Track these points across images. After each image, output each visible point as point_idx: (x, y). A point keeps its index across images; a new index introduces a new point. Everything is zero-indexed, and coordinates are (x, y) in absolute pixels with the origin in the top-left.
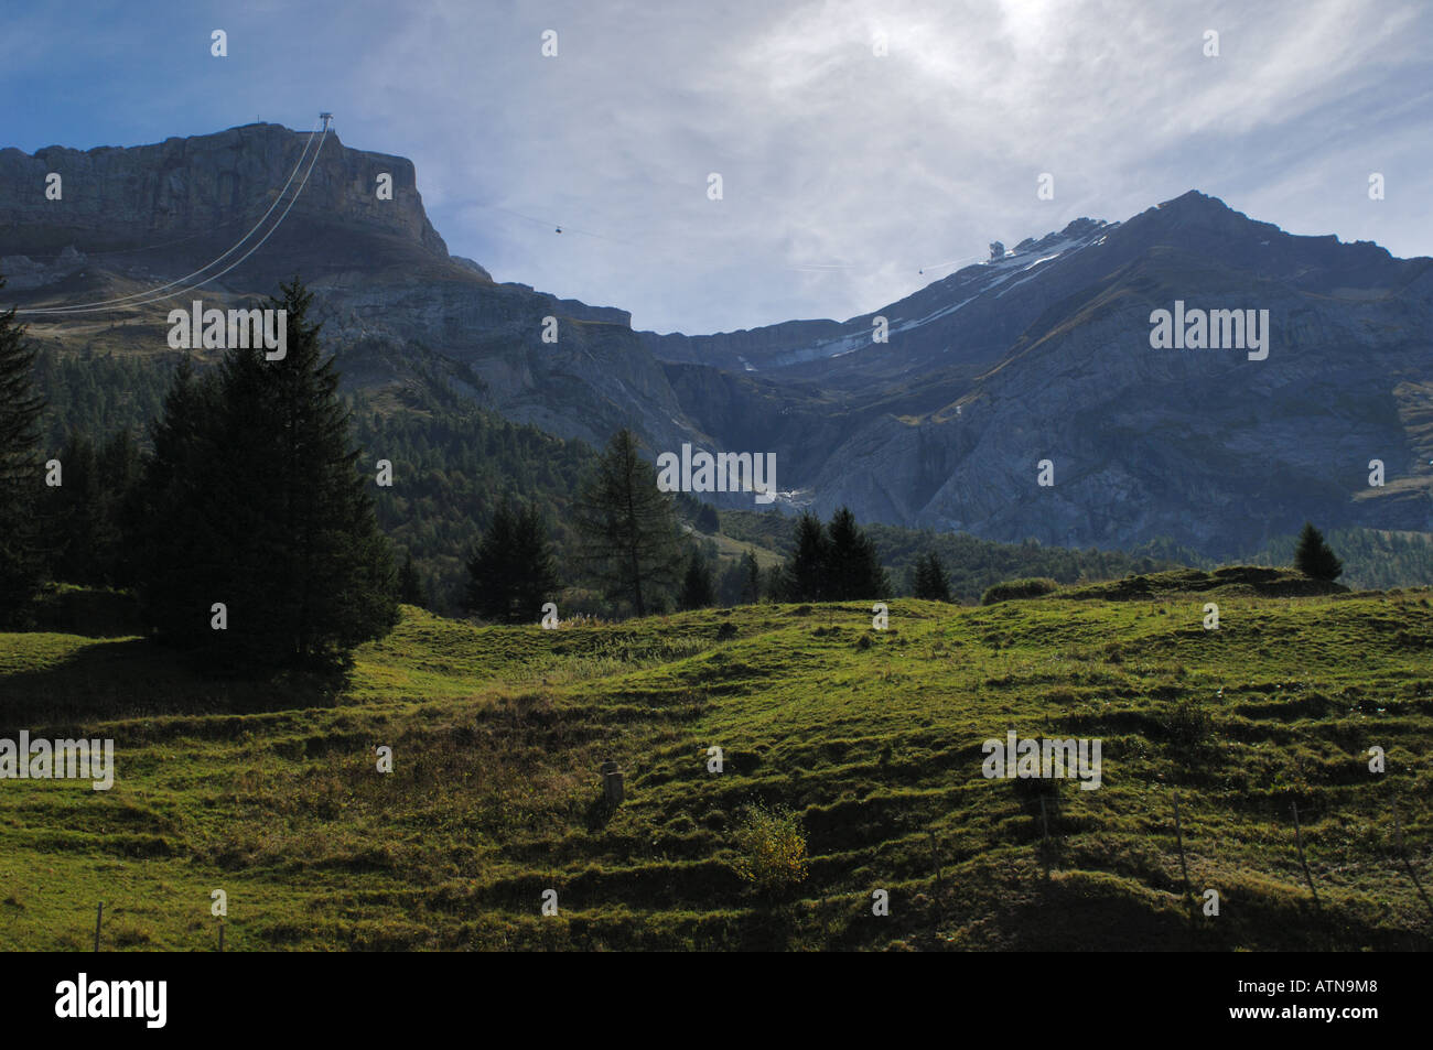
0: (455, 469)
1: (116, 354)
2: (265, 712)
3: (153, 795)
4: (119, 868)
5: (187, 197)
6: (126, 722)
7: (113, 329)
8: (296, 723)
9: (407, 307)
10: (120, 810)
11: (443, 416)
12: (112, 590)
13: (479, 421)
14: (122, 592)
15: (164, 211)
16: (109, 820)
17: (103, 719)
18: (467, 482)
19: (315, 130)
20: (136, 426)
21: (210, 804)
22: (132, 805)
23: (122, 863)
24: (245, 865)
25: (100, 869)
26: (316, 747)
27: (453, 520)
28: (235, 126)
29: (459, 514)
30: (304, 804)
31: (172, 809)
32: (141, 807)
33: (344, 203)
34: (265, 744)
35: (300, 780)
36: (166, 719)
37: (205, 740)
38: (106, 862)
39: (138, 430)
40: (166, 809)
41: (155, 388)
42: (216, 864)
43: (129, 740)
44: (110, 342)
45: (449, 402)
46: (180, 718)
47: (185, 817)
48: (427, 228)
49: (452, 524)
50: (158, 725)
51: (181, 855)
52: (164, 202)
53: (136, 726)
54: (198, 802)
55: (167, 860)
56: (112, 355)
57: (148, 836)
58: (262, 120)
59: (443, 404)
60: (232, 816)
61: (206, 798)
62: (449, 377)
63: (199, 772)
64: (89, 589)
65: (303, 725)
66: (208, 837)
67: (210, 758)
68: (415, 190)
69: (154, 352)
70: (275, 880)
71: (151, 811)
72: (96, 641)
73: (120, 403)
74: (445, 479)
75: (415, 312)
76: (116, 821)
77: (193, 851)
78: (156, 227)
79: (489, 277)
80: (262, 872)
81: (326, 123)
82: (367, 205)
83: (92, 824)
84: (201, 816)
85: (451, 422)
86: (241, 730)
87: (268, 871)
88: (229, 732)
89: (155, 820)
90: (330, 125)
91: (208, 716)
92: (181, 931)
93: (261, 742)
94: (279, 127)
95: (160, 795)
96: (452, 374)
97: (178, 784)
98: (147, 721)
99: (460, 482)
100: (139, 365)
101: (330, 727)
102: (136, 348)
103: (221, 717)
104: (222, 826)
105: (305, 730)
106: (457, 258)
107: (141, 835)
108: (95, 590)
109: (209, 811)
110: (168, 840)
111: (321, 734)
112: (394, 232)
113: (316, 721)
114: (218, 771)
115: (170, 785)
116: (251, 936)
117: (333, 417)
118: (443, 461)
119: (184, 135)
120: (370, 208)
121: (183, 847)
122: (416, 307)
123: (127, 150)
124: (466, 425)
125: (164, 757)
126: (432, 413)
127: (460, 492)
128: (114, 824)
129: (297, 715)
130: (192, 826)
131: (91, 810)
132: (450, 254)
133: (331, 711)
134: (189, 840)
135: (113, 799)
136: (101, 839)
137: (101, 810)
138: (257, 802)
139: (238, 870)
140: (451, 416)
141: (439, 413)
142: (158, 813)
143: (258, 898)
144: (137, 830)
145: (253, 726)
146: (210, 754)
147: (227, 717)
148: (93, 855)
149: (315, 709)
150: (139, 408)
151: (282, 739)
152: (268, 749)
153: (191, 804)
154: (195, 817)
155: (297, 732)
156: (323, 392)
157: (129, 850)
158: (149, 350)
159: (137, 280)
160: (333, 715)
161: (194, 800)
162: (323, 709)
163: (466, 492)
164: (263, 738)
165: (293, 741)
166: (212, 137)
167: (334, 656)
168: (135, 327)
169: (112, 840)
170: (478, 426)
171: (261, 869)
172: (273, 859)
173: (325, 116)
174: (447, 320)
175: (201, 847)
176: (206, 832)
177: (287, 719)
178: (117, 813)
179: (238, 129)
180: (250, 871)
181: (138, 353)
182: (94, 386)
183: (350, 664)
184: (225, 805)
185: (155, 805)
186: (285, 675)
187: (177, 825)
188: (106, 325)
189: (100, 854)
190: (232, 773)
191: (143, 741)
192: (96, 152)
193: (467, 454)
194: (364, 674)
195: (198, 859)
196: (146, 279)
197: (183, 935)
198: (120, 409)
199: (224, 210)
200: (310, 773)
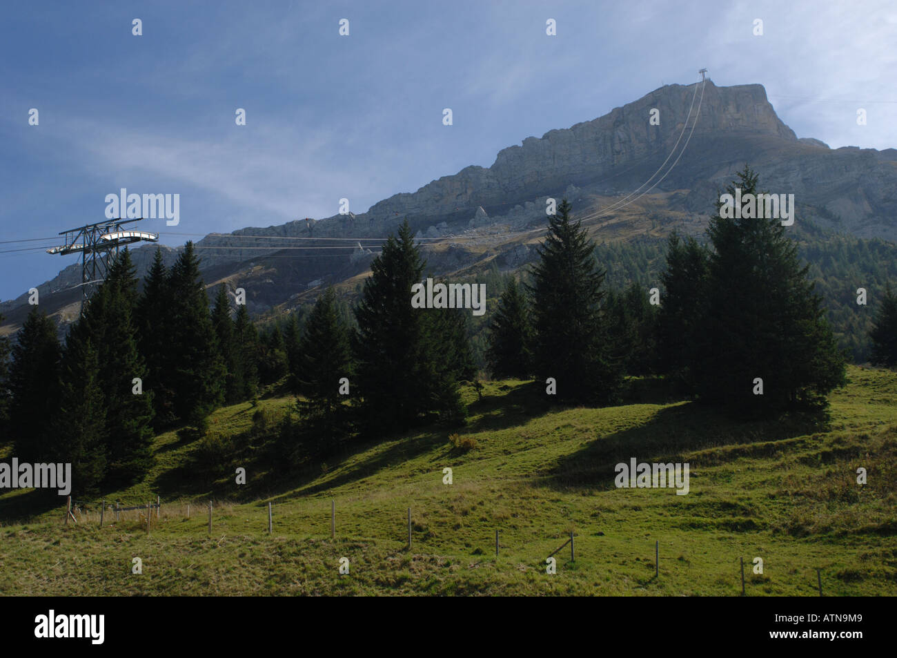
0: (831, 275)
1: (607, 242)
2: (786, 438)
3: (736, 494)
4: (730, 538)
5: (630, 141)
6: (706, 451)
7: (603, 228)
8: (808, 443)
9: (777, 178)
10: (720, 503)
11: (814, 243)
12: (655, 377)
13: (840, 242)
14: (661, 377)
15: (618, 153)
16: (715, 510)
17: (692, 450)
18: (840, 283)
19: (698, 81)
20: (626, 281)
21: (773, 497)
22: (727, 501)
23: (731, 535)
24: (808, 533)
25: (720, 539)
26: (827, 458)
27: (834, 309)
28: (649, 92)
29: (839, 304)
30: (833, 495)
31: (751, 501)
32: (732, 501)
33: (724, 122)
34: (792, 458)
35: (823, 479)
36: (729, 448)
37: (755, 458)
38: (722, 535)
39: (628, 284)
40: (746, 501)
41: (632, 258)
42: (789, 534)
43: (710, 462)
44: (602, 236)
45: (816, 233)
46: (737, 446)
47: (760, 505)
48: (780, 125)
49: (835, 312)
50: (724, 451)
51: (765, 529)
52: (617, 147)
53: (712, 453)
54: (764, 496)
55: (758, 533)
56: (605, 243)
57: (742, 518)
58: (665, 84)
59: (813, 235)
60: (788, 504)
61: (769, 494)
62: (813, 217)
63: (758, 478)
64: (642, 377)
65: (814, 444)
66: (778, 517)
67: (761, 469)
68: (768, 102)
69: (628, 237)
70: (831, 542)
71: (739, 503)
72: (666, 406)
73: (614, 270)
74: (824, 283)
75: (782, 180)
76: (720, 510)
77: (771, 527)
78: (615, 163)
79: (827, 146)
80: (821, 538)
81: (704, 76)
82: (739, 119)
83: (706, 512)
84: (769, 505)
85: (820, 246)
86: (775, 451)
87: (825, 537)
88: (767, 453)
89: (743, 509)
90: (706, 77)
91: (753, 444)
92: (785, 574)
93: (789, 457)
94: (676, 85)
95: (740, 493)
96: (815, 215)
97: (748, 486)
98: (718, 450)
99: (836, 283)
100: (621, 246)
101: (832, 444)
102: (617, 236)
103: (761, 443)
104: (784, 510)
105: (816, 448)
106: (803, 139)
107: (737, 518)
108: (646, 378)
109: (773, 501)
110: (755, 520)
111: (828, 449)
112: (759, 132)
113: (821, 441)
114: (769, 477)
115: (744, 487)
116: (830, 577)
117: (787, 249)
118: (820, 271)
119: (622, 105)
120: (741, 121)
121: (764, 524)
122: (782, 177)
123: (592, 122)
124: (831, 246)
125: (734, 470)
126: (807, 242)
127: (837, 290)
128: (720, 512)
129: (807, 438)
130: (766, 511)
131: (704, 504)
132: (799, 137)
133: (828, 434)
134: (767, 520)
135: (714, 497)
136: (715, 521)
137: (709, 504)
138: (801, 495)
139: (805, 537)
140: (820, 242)
141: (811, 242)
142: (743, 504)
143: (824, 553)
144: (734, 515)
145: (782, 448)
146: (761, 467)
147: (764, 444)
148: (713, 531)
149: (818, 434)
150: (626, 271)
151: (803, 454)
152: (795, 461)
153: (761, 498)
154: (766, 505)
155: (811, 449)
156: (777, 234)
157: (734, 527)
158: (625, 236)
159: (610, 196)
160: (832, 436)
161: (761, 496)
162: (823, 433)
163: (841, 289)
164: (790, 454)
165: (810, 455)
166: (637, 102)
167: (815, 400)
168: (614, 224)
169: (722, 522)
170: (840, 245)
171: (820, 536)
172: (826, 530)
173: (703, 71)
174: (804, 180)
175: (777, 524)
176: (776, 515)
177: (802, 442)
178: (720, 505)
179: (652, 92)
180: (813, 537)
181: (618, 239)
182: (598, 262)
183: (826, 404)
184: (781, 497)
185: (741, 500)
186: (787, 415)
187: (757, 510)
188: (598, 226)
189: (716, 531)
190: (779, 478)
191: (718, 462)
192: (575, 127)
193: (835, 264)
194: (836, 410)
195: (777, 531)
196: (615, 195)
197: (789, 577)
198: (615, 273)
199: (652, 144)
200: (829, 474)
